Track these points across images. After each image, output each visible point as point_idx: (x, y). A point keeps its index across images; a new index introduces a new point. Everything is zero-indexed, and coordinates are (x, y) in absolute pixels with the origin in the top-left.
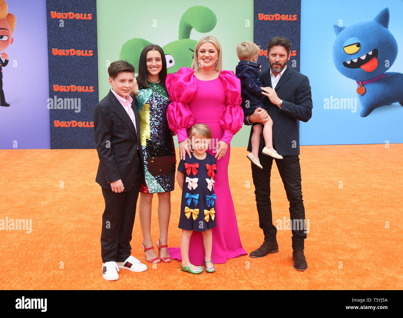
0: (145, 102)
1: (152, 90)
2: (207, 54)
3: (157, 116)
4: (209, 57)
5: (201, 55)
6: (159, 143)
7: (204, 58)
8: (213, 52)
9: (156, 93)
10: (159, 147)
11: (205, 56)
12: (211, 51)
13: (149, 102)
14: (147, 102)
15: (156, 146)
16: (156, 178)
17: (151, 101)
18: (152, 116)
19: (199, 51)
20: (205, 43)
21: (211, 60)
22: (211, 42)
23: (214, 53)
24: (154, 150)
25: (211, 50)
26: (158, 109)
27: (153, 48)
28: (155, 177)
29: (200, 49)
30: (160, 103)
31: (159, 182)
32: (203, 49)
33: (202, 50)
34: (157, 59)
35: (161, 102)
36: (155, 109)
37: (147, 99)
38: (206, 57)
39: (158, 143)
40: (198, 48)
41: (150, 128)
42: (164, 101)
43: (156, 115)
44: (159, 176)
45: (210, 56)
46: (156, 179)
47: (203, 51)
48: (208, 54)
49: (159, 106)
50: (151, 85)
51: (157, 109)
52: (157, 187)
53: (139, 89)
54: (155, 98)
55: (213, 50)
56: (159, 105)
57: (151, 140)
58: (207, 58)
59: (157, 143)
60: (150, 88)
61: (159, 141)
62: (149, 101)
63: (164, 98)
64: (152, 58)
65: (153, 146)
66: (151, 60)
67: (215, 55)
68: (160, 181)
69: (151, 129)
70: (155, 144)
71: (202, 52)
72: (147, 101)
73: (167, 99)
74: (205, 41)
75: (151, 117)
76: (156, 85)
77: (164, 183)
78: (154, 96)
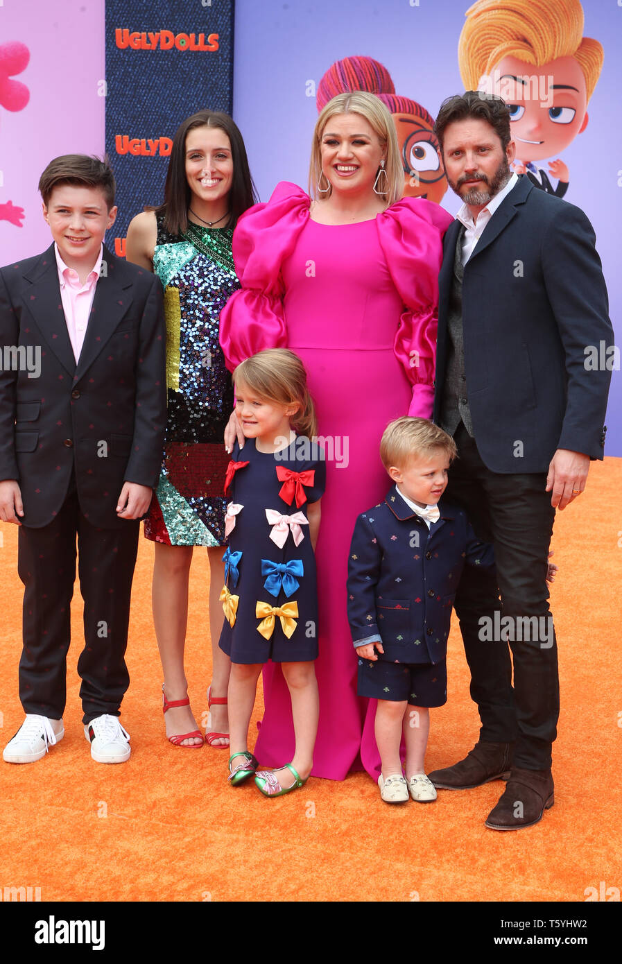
0: (168, 282)
1: (195, 246)
2: (344, 150)
3: (202, 324)
4: (350, 159)
5: (328, 151)
6: (207, 404)
7: (336, 161)
8: (363, 143)
9: (204, 256)
10: (205, 414)
11: (338, 155)
12: (357, 141)
13: (177, 282)
14: (172, 283)
15: (197, 412)
16: (194, 502)
17: (184, 280)
18: (187, 323)
19: (323, 140)
20: (338, 114)
21: (358, 167)
22: (356, 113)
23: (366, 147)
24: (190, 422)
25: (355, 136)
26: (207, 304)
27: (207, 120)
28: (188, 500)
29: (325, 133)
30: (212, 287)
31: (201, 514)
32: (334, 135)
33: (331, 138)
34: (218, 154)
35: (215, 285)
36: (196, 302)
37: (174, 274)
38: (340, 159)
39: (204, 402)
40: (320, 129)
41: (181, 357)
42: (223, 281)
43: (198, 321)
44: (202, 498)
45: (355, 155)
46: (193, 506)
47: (334, 142)
48: (348, 149)
49: (208, 295)
50: (195, 233)
51: (204, 305)
52: (195, 530)
53: (158, 244)
54: (198, 272)
55: (364, 138)
56: (210, 293)
57: (182, 392)
58: (346, 161)
59: (201, 404)
60: (191, 242)
61: (208, 399)
62: (179, 278)
63: (226, 274)
64: (204, 149)
65: (189, 409)
66: (198, 155)
67: (369, 152)
68: (204, 513)
69: (182, 360)
70: (194, 405)
71: (330, 143)
72: (174, 279)
73: (233, 278)
74: (338, 110)
75: (185, 325)
76: (210, 232)
77: (215, 519)
78: (196, 266)
